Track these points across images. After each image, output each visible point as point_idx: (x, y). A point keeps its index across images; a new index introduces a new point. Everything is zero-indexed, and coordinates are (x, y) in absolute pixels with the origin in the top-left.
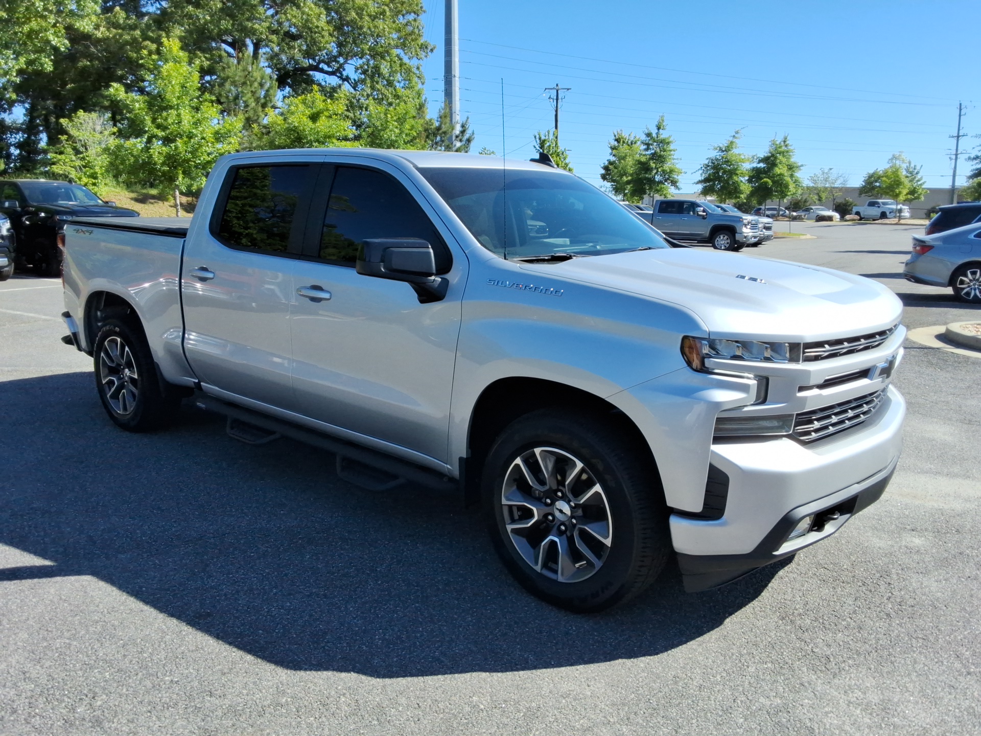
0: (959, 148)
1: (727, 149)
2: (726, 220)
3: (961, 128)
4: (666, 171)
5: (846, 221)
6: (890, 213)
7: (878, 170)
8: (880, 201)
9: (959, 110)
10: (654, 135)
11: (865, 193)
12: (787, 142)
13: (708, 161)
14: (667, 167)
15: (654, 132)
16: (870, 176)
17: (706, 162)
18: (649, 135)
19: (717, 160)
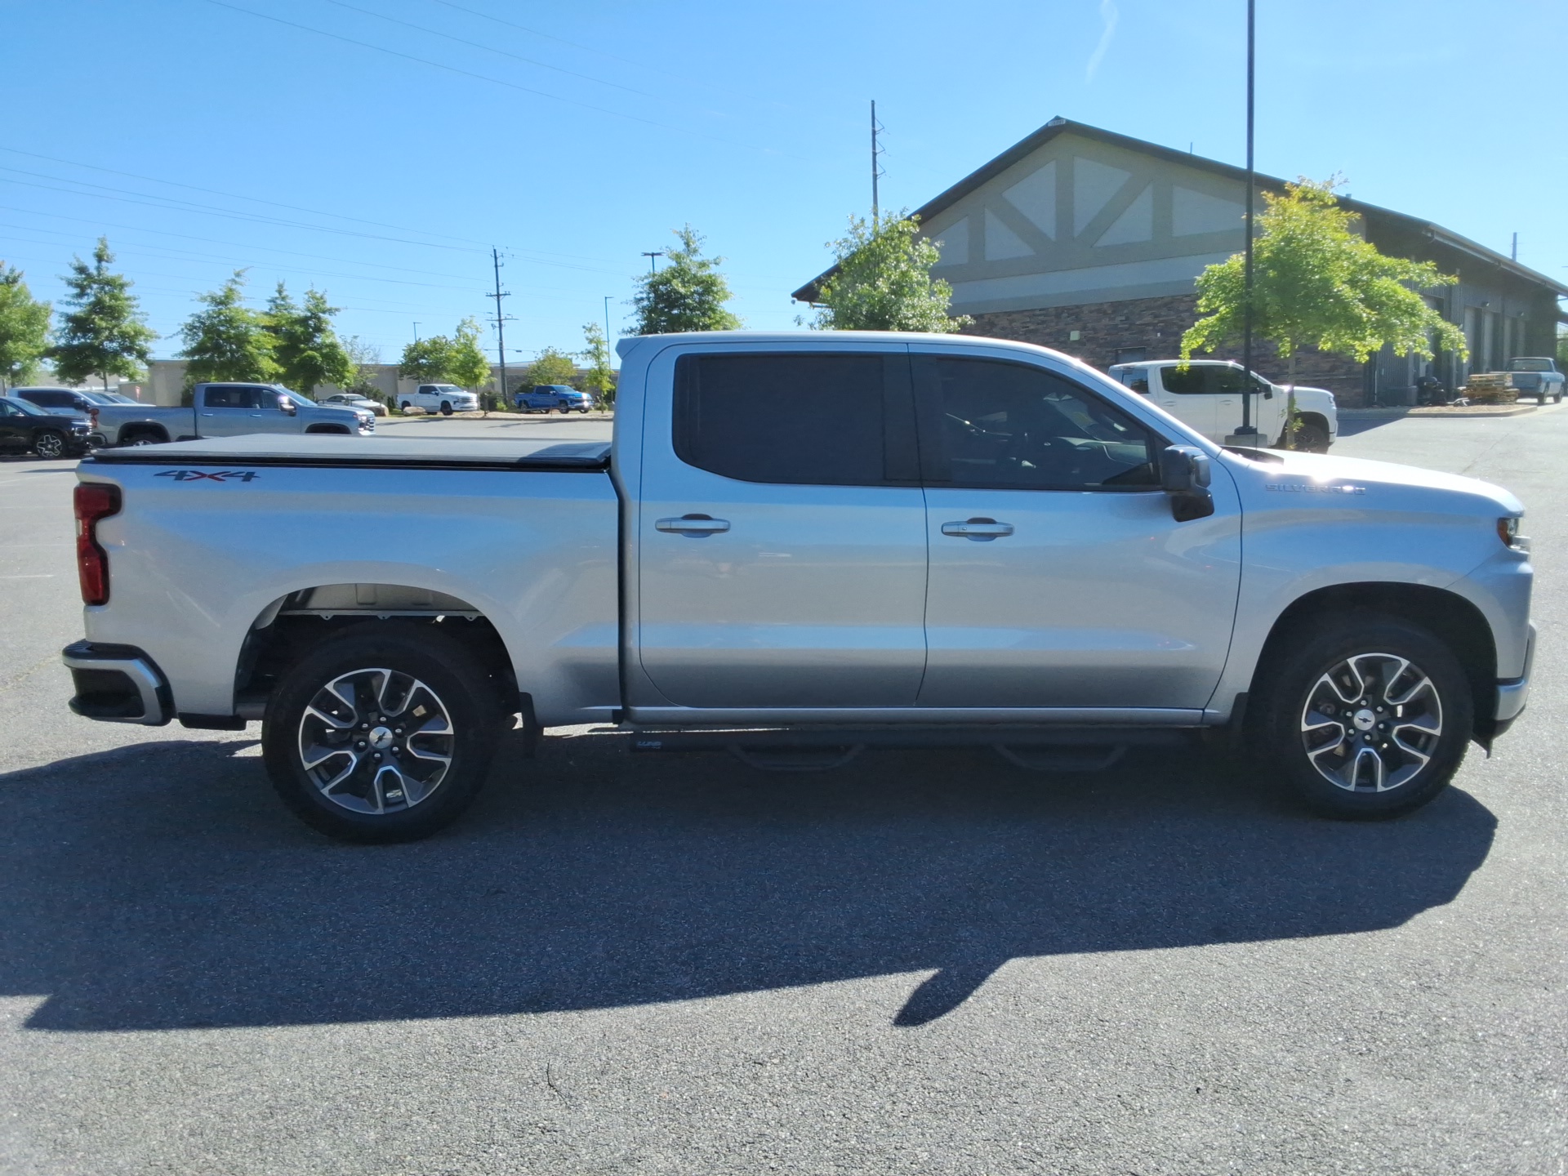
0: (502, 312)
1: (223, 302)
2: (337, 418)
3: (500, 284)
4: (128, 333)
5: (407, 415)
6: (455, 402)
7: (422, 340)
8: (437, 385)
9: (494, 259)
10: (93, 271)
11: (408, 374)
12: (284, 294)
13: (192, 318)
14: (127, 325)
15: (91, 265)
16: (411, 350)
17: (190, 320)
18: (82, 270)
19: (210, 317)
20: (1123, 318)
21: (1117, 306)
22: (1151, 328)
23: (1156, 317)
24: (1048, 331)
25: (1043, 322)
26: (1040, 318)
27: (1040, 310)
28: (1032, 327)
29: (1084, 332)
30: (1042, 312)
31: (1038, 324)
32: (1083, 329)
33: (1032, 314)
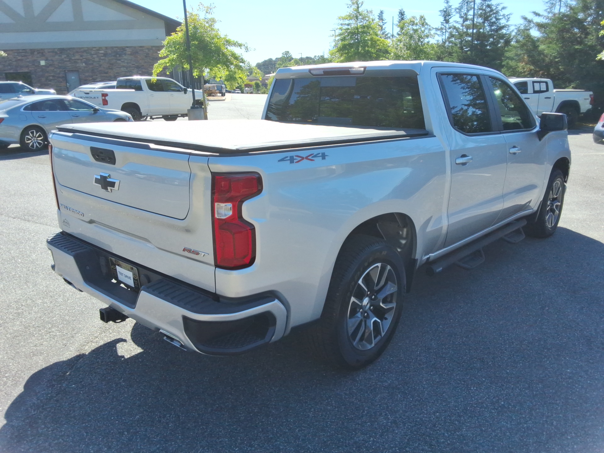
20: (66, 56)
21: (62, 51)
22: (80, 61)
23: (81, 56)
24: (28, 60)
25: (25, 56)
26: (23, 54)
28: (19, 58)
29: (46, 62)
30: (23, 51)
31: (22, 57)
32: (46, 60)
33: (18, 51)
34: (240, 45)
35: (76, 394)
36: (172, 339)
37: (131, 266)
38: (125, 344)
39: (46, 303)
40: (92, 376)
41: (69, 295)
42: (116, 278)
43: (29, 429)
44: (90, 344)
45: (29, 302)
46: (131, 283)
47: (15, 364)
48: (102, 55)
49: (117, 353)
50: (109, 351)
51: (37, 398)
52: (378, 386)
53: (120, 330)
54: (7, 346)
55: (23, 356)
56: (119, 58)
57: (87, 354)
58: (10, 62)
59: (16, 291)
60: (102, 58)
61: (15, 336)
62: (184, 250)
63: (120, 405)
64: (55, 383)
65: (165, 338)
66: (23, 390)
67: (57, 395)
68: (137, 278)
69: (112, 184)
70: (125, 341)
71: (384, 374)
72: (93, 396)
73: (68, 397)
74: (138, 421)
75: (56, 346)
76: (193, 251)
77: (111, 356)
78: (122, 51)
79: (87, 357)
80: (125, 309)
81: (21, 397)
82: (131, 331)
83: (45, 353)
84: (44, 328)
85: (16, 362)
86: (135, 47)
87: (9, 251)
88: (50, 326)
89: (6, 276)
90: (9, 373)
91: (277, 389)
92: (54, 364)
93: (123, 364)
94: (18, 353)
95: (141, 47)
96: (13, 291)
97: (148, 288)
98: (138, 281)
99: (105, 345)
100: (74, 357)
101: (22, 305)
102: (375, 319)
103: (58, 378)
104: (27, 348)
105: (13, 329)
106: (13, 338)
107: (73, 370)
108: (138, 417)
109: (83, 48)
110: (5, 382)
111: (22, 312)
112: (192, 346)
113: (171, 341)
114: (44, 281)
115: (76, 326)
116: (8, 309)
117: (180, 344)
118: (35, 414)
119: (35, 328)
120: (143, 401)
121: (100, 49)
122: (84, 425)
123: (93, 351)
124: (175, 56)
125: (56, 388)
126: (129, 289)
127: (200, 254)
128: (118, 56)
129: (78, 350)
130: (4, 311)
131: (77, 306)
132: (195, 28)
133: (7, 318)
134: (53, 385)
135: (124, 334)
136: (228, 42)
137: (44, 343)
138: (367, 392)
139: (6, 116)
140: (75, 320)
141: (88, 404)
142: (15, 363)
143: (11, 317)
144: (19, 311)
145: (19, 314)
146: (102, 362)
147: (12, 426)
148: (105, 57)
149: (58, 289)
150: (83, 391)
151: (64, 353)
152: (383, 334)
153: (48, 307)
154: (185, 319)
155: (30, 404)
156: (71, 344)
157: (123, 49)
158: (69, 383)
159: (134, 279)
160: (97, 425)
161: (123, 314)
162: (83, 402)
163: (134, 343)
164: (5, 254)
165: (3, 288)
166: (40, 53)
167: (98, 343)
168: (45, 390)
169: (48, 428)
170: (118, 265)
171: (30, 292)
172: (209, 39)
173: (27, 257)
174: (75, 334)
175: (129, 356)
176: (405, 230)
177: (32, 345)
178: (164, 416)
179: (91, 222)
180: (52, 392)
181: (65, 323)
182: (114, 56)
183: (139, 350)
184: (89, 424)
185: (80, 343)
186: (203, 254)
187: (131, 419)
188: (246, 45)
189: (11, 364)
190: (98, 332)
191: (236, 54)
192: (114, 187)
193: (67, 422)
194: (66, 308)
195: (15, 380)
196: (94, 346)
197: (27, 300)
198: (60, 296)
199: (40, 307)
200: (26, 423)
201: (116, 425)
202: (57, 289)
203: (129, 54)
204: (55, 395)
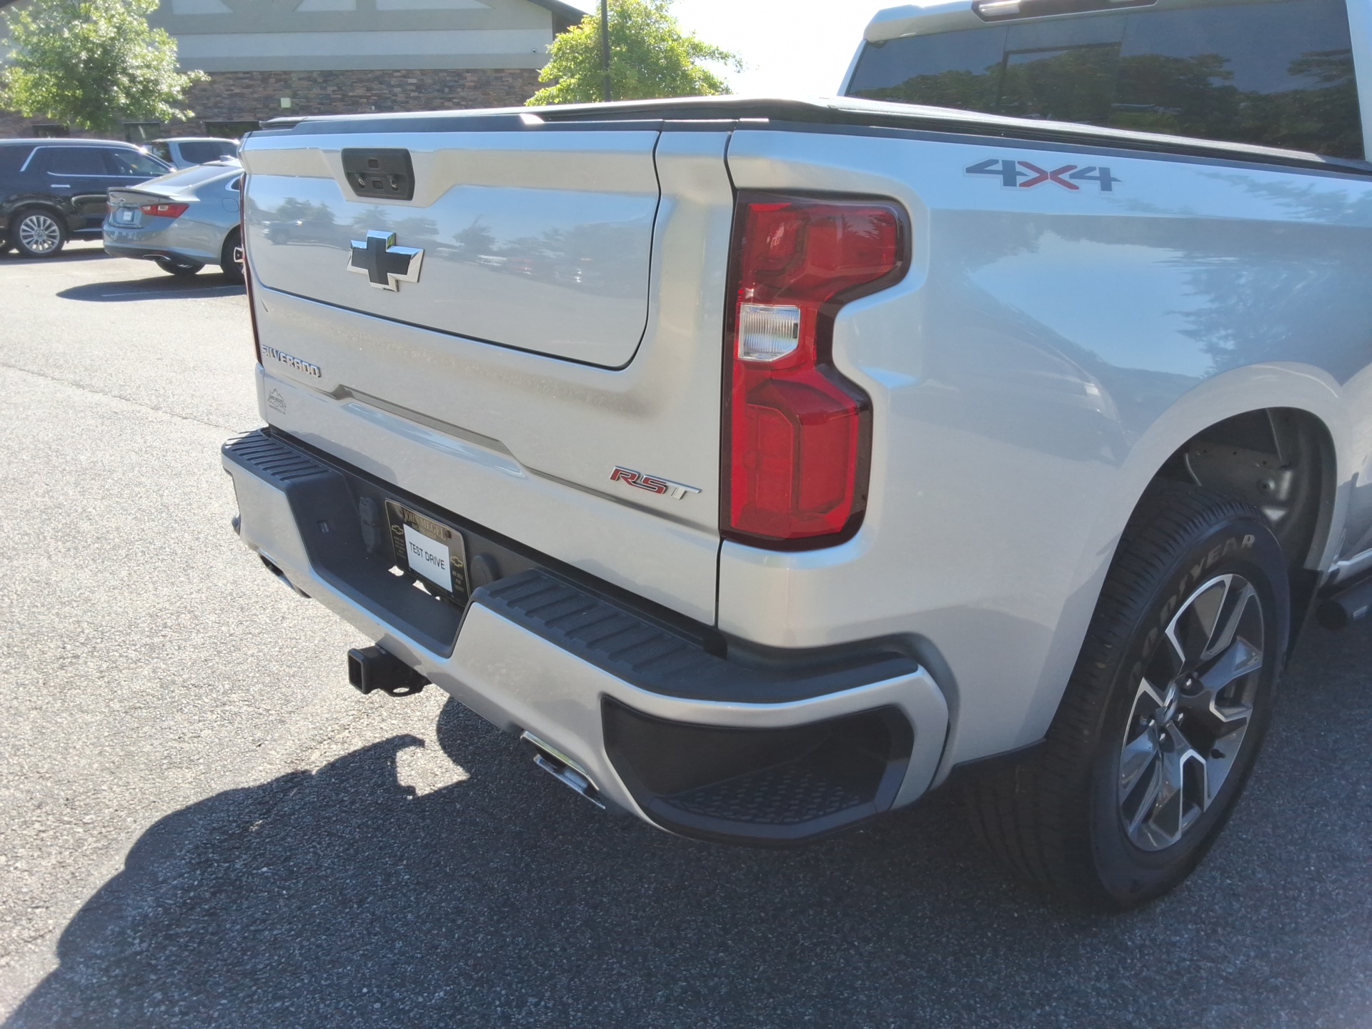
20: (335, 88)
21: (328, 76)
22: (365, 100)
23: (369, 89)
24: (256, 96)
25: (248, 87)
26: (245, 81)
27: (244, 73)
28: (237, 91)
29: (294, 100)
30: (246, 75)
31: (244, 88)
32: (294, 96)
33: (236, 76)
34: (724, 57)
35: (270, 899)
36: (560, 767)
37: (448, 528)
38: (419, 755)
39: (227, 624)
40: (320, 843)
41: (288, 609)
42: (403, 564)
43: (118, 1001)
44: (325, 746)
45: (185, 619)
46: (444, 579)
47: (115, 788)
48: (414, 88)
49: (395, 777)
50: (374, 771)
51: (157, 899)
52: (1203, 973)
53: (409, 711)
54: (106, 734)
55: (142, 766)
56: (450, 96)
57: (314, 773)
58: (218, 99)
59: (156, 589)
60: (412, 94)
61: (130, 708)
62: (615, 476)
63: (391, 949)
64: (216, 857)
65: (537, 759)
66: (122, 867)
67: (214, 894)
68: (463, 564)
69: (401, 264)
70: (420, 743)
71: (1214, 931)
72: (315, 910)
73: (245, 904)
74: (439, 1009)
75: (234, 745)
76: (646, 480)
77: (379, 786)
78: (456, 79)
79: (314, 783)
80: (422, 657)
81: (113, 889)
82: (437, 719)
83: (201, 761)
84: (211, 690)
85: (120, 783)
86: (484, 71)
87: (159, 490)
88: (227, 687)
89: (141, 549)
90: (95, 814)
91: (870, 947)
92: (219, 795)
93: (409, 815)
94: (130, 755)
95: (497, 71)
96: (151, 587)
97: (494, 594)
98: (462, 573)
99: (365, 751)
100: (277, 780)
101: (165, 626)
102: (1191, 753)
103: (225, 840)
104: (156, 743)
105: (130, 687)
106: (126, 712)
107: (270, 820)
108: (442, 994)
109: (372, 71)
110: (80, 839)
111: (161, 642)
112: (626, 798)
113: (556, 771)
114: (230, 568)
115: (293, 693)
116: (129, 634)
117: (584, 785)
118: (141, 953)
119: (188, 689)
120: (458, 939)
121: (409, 73)
122: (278, 1004)
123: (332, 766)
124: (573, 81)
125: (214, 873)
126: (438, 598)
127: (669, 492)
128: (446, 90)
129: (292, 762)
130: (118, 637)
131: (303, 638)
132: (624, 15)
133: (121, 656)
134: (208, 863)
135: (419, 725)
136: (697, 49)
137: (203, 734)
138: (1170, 993)
139: (195, 199)
140: (293, 676)
141: (298, 935)
142: (117, 784)
143: (132, 654)
144: (156, 640)
145: (152, 648)
146: (353, 803)
147: (72, 985)
148: (420, 93)
149: (262, 589)
150: (289, 889)
151: (253, 767)
152: (1207, 803)
153: (231, 635)
154: (610, 705)
155: (134, 917)
156: (275, 741)
157: (458, 74)
158: (255, 858)
159: (453, 568)
160: (317, 1011)
161: (416, 673)
162: (287, 927)
163: (446, 752)
164: (148, 497)
165: (126, 579)
166: (280, 80)
167: (346, 745)
168: (181, 875)
169: (173, 1003)
170: (410, 524)
171: (192, 593)
172: (652, 41)
173: (199, 507)
174: (290, 713)
175: (427, 791)
176: (1287, 476)
177: (171, 736)
178: (521, 1004)
179: (341, 393)
180: (200, 885)
181: (267, 680)
182: (438, 91)
183: (457, 774)
184: (292, 1005)
185: (299, 740)
186: (682, 490)
187: (421, 999)
188: (737, 58)
189: (104, 787)
190: (350, 713)
191: (713, 78)
192: (405, 273)
193: (231, 989)
194: (276, 642)
195: (106, 836)
196: (336, 751)
197: (179, 614)
198: (264, 609)
199: (210, 634)
200: (112, 980)
201: (374, 1017)
202: (259, 590)
203: (470, 88)
204: (208, 895)
